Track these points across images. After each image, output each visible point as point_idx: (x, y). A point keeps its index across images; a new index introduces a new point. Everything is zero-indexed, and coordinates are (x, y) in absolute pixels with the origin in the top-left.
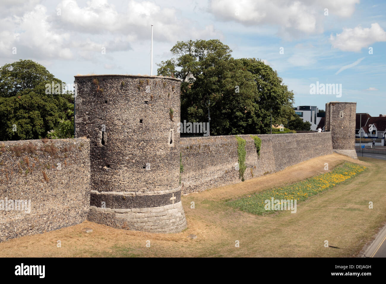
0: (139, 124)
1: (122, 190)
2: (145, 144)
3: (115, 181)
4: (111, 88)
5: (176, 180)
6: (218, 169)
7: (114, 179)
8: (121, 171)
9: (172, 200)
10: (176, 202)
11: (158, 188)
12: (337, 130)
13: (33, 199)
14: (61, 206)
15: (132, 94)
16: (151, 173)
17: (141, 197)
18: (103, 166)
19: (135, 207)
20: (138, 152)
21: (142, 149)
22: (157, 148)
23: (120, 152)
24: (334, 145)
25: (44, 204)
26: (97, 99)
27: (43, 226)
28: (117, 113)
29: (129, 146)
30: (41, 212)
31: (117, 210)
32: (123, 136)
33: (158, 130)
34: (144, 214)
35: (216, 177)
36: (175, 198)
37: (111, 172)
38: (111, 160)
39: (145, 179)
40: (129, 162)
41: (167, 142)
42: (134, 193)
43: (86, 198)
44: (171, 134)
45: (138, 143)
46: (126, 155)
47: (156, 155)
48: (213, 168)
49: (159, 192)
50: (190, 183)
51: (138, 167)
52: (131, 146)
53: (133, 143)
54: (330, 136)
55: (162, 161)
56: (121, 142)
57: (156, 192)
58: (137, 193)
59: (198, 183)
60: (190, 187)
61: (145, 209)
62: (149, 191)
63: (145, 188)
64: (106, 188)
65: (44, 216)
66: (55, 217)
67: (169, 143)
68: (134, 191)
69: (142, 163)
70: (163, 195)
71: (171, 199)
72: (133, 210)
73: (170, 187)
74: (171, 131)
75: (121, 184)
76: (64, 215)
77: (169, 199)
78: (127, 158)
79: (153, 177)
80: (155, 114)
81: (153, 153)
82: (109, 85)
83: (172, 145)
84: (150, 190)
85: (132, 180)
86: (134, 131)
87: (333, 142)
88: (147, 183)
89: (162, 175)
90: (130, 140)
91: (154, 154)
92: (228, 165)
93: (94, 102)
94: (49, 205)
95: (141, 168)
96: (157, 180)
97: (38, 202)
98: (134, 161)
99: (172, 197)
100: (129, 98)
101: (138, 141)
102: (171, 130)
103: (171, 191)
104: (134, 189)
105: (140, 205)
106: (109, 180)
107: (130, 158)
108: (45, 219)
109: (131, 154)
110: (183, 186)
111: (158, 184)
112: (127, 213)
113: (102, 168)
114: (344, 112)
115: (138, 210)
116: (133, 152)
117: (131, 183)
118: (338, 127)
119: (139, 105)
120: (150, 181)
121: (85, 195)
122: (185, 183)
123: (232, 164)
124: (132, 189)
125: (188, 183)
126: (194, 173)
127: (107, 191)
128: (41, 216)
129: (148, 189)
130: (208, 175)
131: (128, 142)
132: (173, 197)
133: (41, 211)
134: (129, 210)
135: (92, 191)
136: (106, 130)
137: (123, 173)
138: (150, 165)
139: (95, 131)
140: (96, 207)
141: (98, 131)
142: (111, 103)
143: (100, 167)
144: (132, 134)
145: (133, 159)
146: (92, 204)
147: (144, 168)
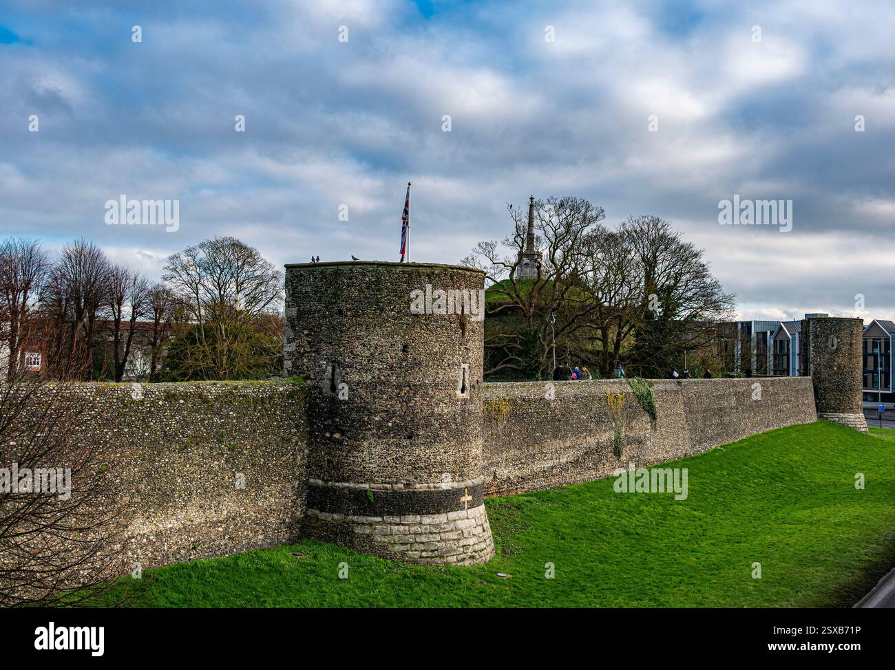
0: (400, 353)
1: (367, 480)
2: (411, 392)
3: (354, 461)
4: (349, 285)
5: (473, 463)
6: (567, 445)
7: (352, 459)
8: (365, 443)
9: (464, 503)
10: (472, 505)
11: (437, 477)
12: (825, 373)
13: (199, 491)
15: (389, 297)
16: (423, 447)
17: (401, 494)
18: (332, 433)
19: (390, 514)
20: (397, 408)
21: (405, 401)
22: (434, 400)
23: (364, 407)
24: (819, 403)
25: (219, 503)
26: (325, 307)
27: (217, 543)
28: (359, 333)
29: (380, 396)
30: (213, 516)
31: (357, 518)
32: (370, 377)
33: (438, 365)
34: (407, 528)
35: (563, 460)
36: (470, 498)
37: (347, 445)
38: (348, 423)
39: (410, 460)
40: (380, 427)
41: (455, 389)
42: (389, 486)
43: (299, 495)
44: (464, 374)
45: (398, 391)
46: (376, 413)
47: (433, 412)
48: (557, 444)
49: (437, 485)
50: (509, 472)
51: (398, 437)
52: (384, 396)
53: (389, 390)
54: (810, 385)
55: (444, 426)
56: (366, 388)
57: (432, 485)
58: (396, 487)
59: (527, 471)
60: (510, 479)
61: (411, 518)
62: (419, 484)
63: (412, 478)
64: (337, 474)
65: (219, 525)
66: (240, 527)
67: (458, 392)
68: (389, 483)
69: (406, 430)
70: (446, 490)
71: (463, 499)
72: (388, 519)
73: (459, 476)
74: (464, 369)
75: (364, 468)
76: (257, 524)
77: (459, 500)
78: (377, 419)
79: (428, 455)
80: (431, 334)
81: (427, 411)
82: (346, 281)
83: (466, 395)
84: (421, 481)
85: (385, 460)
86: (391, 368)
87: (816, 397)
88: (415, 468)
89: (445, 453)
90: (382, 383)
91: (430, 411)
92: (588, 438)
93: (319, 312)
94: (230, 504)
95: (404, 438)
96: (435, 462)
97: (208, 498)
98: (390, 424)
99: (464, 495)
100: (382, 304)
101: (399, 387)
102: (463, 366)
103: (462, 485)
104: (389, 478)
105: (401, 512)
106: (343, 460)
107: (382, 418)
108: (220, 529)
109: (384, 411)
110: (495, 477)
111: (437, 471)
112: (373, 524)
113: (331, 436)
114: (838, 338)
115: (396, 518)
116: (389, 406)
117: (384, 466)
118: (826, 367)
119: (401, 319)
120: (421, 464)
121: (297, 488)
122: (498, 471)
123: (598, 436)
124: (386, 478)
125: (506, 472)
126: (518, 453)
127: (339, 481)
128: (215, 524)
129: (416, 478)
130: (545, 456)
131: (379, 388)
132: (467, 495)
133: (214, 514)
134: (378, 518)
135: (312, 481)
136: (339, 365)
137: (368, 447)
138: (421, 433)
139: (319, 366)
140: (318, 512)
141: (324, 367)
142: (349, 313)
143: (328, 435)
144: (386, 372)
145: (388, 422)
146: (310, 505)
147: (410, 438)
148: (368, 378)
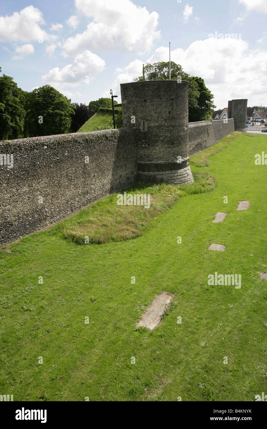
0: (168, 114)
1: (159, 160)
2: (172, 128)
7: (153, 153)
8: (157, 147)
14: (124, 173)
15: (163, 94)
16: (176, 147)
17: (171, 164)
19: (168, 170)
20: (168, 135)
21: (170, 132)
22: (179, 131)
23: (157, 135)
26: (139, 99)
28: (153, 108)
29: (162, 130)
31: (157, 173)
33: (180, 118)
34: (173, 174)
37: (151, 149)
38: (151, 141)
39: (173, 152)
40: (162, 141)
41: (184, 126)
42: (167, 161)
45: (168, 128)
46: (161, 136)
47: (179, 135)
51: (169, 144)
53: (165, 128)
55: (182, 139)
56: (157, 128)
58: (169, 161)
61: (174, 171)
63: (173, 158)
64: (148, 159)
69: (171, 142)
72: (167, 172)
73: (186, 156)
74: (186, 119)
75: (158, 156)
77: (186, 164)
78: (161, 139)
79: (178, 150)
80: (177, 107)
81: (177, 135)
82: (147, 88)
83: (187, 128)
84: (176, 159)
85: (165, 153)
86: (165, 120)
89: (182, 148)
90: (163, 126)
93: (136, 101)
98: (166, 140)
100: (161, 97)
101: (168, 127)
103: (186, 159)
105: (171, 169)
106: (150, 154)
107: (163, 138)
109: (164, 136)
111: (180, 155)
112: (163, 174)
115: (170, 172)
116: (165, 134)
117: (165, 155)
119: (168, 102)
120: (176, 153)
121: (134, 165)
124: (165, 159)
127: (149, 161)
128: (116, 180)
131: (161, 128)
132: (188, 162)
134: (164, 172)
135: (138, 162)
136: (146, 120)
137: (159, 149)
138: (176, 142)
139: (138, 121)
140: (142, 172)
141: (140, 122)
142: (149, 101)
143: (144, 146)
144: (164, 122)
145: (165, 139)
146: (139, 170)
147: (172, 144)
148: (157, 124)
